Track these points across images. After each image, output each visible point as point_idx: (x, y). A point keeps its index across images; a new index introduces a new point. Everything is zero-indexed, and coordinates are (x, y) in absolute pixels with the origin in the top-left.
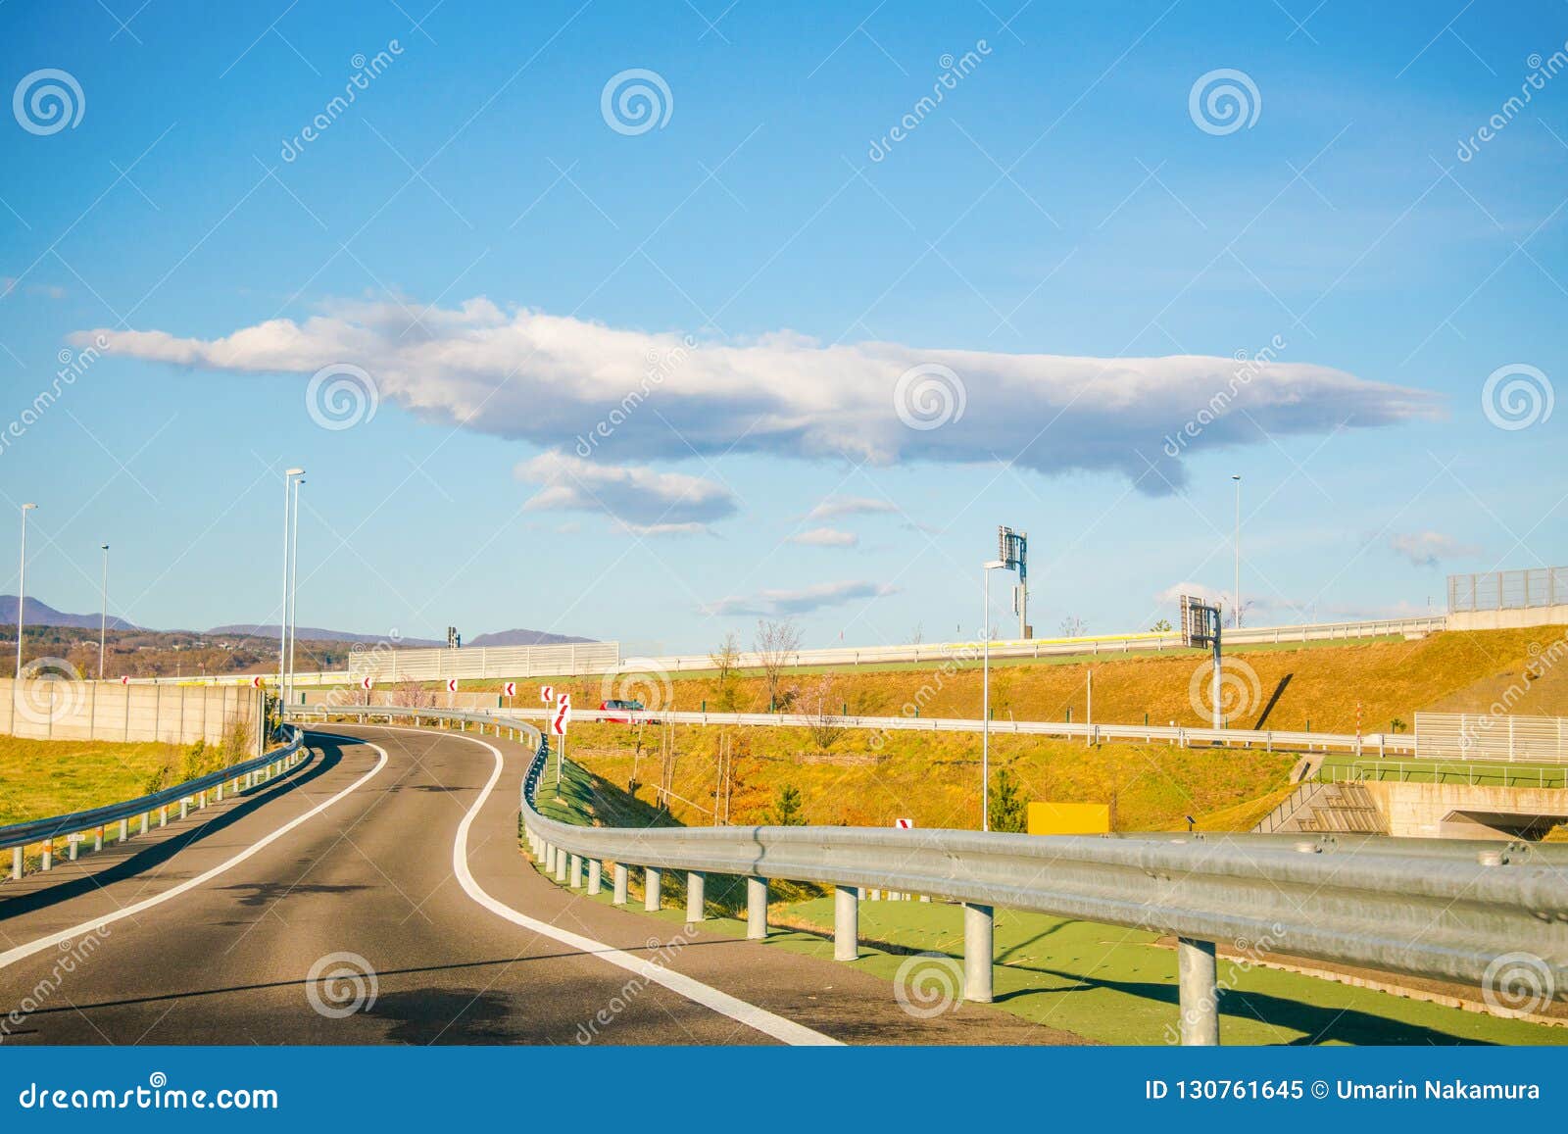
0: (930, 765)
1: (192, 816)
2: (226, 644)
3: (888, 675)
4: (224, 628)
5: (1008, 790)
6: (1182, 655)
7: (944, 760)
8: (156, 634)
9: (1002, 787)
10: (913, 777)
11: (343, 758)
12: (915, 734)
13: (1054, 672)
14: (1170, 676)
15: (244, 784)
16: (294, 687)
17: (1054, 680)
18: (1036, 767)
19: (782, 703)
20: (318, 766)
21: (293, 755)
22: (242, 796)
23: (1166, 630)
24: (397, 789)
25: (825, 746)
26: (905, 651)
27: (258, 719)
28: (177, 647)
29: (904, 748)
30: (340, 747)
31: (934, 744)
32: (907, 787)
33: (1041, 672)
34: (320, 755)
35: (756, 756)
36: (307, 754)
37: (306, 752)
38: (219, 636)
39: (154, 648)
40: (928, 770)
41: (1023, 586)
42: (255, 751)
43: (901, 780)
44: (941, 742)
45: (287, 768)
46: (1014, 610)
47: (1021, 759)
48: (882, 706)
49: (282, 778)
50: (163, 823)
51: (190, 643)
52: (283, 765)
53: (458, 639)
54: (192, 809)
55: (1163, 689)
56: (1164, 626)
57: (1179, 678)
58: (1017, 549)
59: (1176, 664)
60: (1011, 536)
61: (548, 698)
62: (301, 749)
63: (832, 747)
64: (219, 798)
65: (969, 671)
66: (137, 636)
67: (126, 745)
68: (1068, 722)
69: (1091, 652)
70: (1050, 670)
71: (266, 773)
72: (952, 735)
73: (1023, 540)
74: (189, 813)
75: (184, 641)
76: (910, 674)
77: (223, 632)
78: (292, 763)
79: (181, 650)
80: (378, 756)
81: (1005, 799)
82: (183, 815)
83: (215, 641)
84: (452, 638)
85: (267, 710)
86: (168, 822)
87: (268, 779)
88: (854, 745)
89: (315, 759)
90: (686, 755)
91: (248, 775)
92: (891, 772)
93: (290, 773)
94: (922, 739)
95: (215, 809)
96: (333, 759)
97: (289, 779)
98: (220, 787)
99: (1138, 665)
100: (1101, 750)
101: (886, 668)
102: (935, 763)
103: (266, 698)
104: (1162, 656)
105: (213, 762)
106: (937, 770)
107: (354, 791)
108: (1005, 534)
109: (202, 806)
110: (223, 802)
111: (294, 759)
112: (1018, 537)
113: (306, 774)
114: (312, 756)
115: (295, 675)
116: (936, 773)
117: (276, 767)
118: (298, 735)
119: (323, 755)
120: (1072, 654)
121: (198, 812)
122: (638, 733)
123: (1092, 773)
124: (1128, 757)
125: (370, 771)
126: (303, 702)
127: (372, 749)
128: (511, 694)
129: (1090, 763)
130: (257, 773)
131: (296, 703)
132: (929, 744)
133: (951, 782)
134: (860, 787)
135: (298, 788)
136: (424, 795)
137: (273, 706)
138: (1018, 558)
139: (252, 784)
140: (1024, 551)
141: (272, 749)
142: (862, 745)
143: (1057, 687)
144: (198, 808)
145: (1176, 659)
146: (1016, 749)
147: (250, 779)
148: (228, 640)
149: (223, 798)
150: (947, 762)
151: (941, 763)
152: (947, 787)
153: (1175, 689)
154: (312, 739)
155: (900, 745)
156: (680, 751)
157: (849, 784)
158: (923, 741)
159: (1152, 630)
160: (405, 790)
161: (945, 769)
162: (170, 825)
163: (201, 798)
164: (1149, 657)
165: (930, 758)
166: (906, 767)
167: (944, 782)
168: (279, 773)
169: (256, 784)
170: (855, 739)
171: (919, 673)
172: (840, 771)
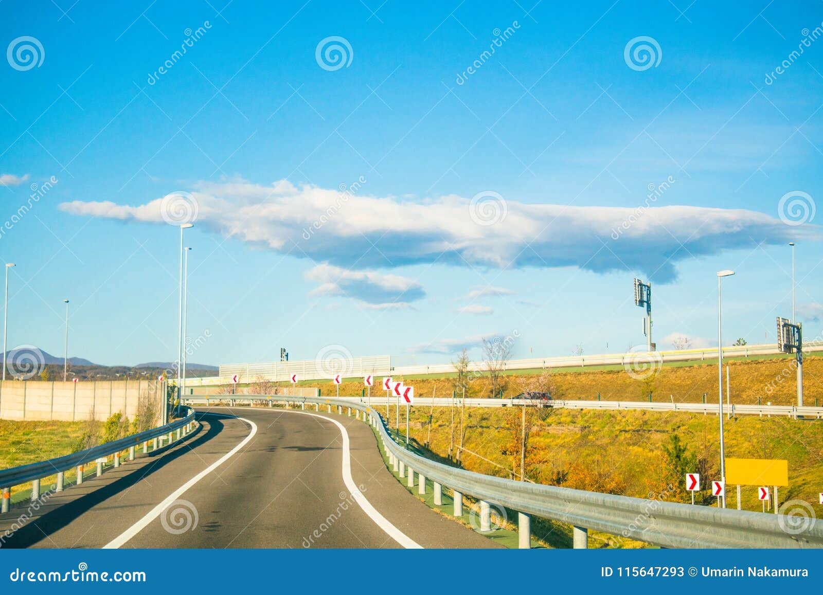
0: (618, 433)
1: (106, 474)
2: (145, 373)
3: (565, 375)
4: (144, 364)
5: (680, 450)
6: (763, 360)
7: (627, 429)
8: (106, 368)
9: (676, 447)
10: (606, 441)
11: (224, 427)
12: (605, 411)
13: (676, 372)
14: (756, 373)
15: (152, 447)
16: (185, 387)
17: (676, 377)
18: (693, 433)
19: (498, 393)
20: (207, 434)
21: (188, 425)
22: (150, 456)
23: (743, 345)
24: (272, 449)
25: (544, 420)
26: (574, 360)
27: (163, 401)
28: (118, 375)
29: (598, 421)
30: (222, 421)
31: (619, 418)
32: (603, 448)
33: (667, 372)
34: (207, 427)
35: (496, 427)
36: (198, 425)
37: (197, 425)
38: (140, 368)
39: (105, 376)
40: (617, 436)
41: (649, 318)
42: (160, 423)
43: (599, 443)
44: (624, 417)
45: (184, 435)
46: (643, 333)
47: (681, 427)
48: (563, 395)
49: (180, 442)
50: (79, 481)
51: (125, 372)
52: (181, 433)
53: (287, 356)
54: (107, 468)
55: (752, 381)
56: (742, 342)
57: (762, 375)
58: (645, 293)
59: (760, 366)
60: (641, 285)
61: (369, 384)
62: (194, 421)
63: (549, 420)
64: (131, 458)
65: (619, 372)
66: (96, 369)
67: (74, 423)
68: (704, 402)
69: (700, 359)
70: (674, 370)
71: (169, 438)
72: (631, 412)
73: (649, 288)
74: (103, 471)
75: (122, 372)
76: (580, 374)
77: (143, 366)
78: (188, 431)
79: (120, 376)
80: (250, 427)
81: (678, 457)
82: (99, 474)
83: (139, 371)
84: (283, 355)
85: (169, 395)
86: (84, 480)
87: (170, 442)
88: (563, 419)
89: (204, 428)
90: (448, 426)
91: (155, 439)
92: (590, 437)
93: (186, 439)
94: (610, 415)
95: (128, 467)
96: (216, 429)
97: (186, 443)
98: (131, 449)
99: (733, 366)
100: (738, 421)
101: (563, 371)
102: (621, 431)
103: (168, 387)
104: (749, 361)
105: (128, 431)
106: (622, 437)
107: (238, 452)
108: (637, 283)
109: (116, 465)
110: (135, 462)
111: (189, 428)
112: (645, 286)
113: (199, 439)
114: (201, 427)
115: (186, 379)
116: (623, 438)
117: (176, 434)
118: (190, 412)
119: (210, 426)
120: (687, 360)
121: (113, 470)
122: (414, 412)
123: (733, 437)
124: (757, 426)
125: (247, 436)
126: (192, 393)
127: (244, 422)
128: (338, 382)
129: (732, 431)
130: (161, 438)
131: (187, 394)
132: (616, 418)
133: (634, 444)
134: (570, 448)
135: (193, 450)
136: (296, 454)
137: (173, 391)
138: (645, 299)
139: (158, 447)
140: (649, 295)
141: (172, 421)
142: (569, 419)
143: (679, 382)
144: (112, 467)
145: (759, 363)
146: (677, 420)
147: (157, 443)
148: (146, 371)
149: (134, 458)
150: (629, 431)
151: (626, 431)
152: (631, 448)
153: (761, 382)
154: (200, 416)
155: (595, 419)
156: (444, 424)
157: (562, 446)
158: (612, 417)
159: (734, 345)
160: (280, 451)
161: (628, 435)
162: (85, 483)
163: (115, 458)
164: (740, 361)
165: (617, 427)
166: (602, 434)
167: (629, 445)
168: (178, 438)
169: (161, 446)
170: (564, 415)
171: (585, 373)
172: (555, 437)
